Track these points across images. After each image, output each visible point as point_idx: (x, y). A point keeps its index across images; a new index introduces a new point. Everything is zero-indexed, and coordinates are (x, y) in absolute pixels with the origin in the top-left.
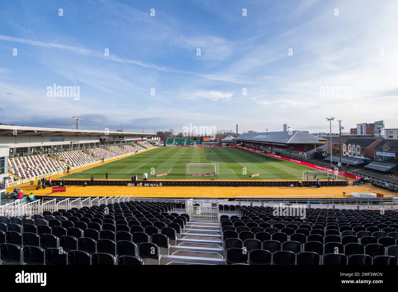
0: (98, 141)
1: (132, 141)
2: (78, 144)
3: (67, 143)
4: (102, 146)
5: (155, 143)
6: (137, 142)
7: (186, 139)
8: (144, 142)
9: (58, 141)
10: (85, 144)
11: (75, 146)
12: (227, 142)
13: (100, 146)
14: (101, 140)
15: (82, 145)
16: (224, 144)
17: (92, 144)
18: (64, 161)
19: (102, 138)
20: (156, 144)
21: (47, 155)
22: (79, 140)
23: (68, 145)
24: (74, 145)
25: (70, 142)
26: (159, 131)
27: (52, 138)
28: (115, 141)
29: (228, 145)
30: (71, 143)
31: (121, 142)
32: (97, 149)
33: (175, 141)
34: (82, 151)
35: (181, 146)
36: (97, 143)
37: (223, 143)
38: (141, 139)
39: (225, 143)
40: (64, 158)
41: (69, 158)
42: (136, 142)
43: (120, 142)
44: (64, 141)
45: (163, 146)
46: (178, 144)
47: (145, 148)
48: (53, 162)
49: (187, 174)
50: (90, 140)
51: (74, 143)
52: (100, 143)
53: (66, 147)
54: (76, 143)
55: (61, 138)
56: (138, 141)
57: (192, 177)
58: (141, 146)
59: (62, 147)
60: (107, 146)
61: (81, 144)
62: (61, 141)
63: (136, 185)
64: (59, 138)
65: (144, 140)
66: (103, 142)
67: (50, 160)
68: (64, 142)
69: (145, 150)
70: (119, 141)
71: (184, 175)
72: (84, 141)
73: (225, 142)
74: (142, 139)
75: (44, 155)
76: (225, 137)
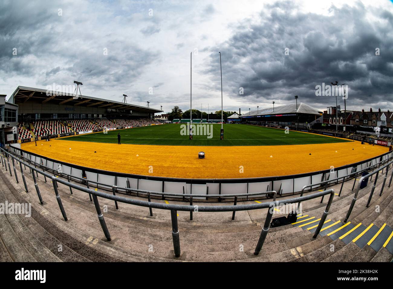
5: (162, 121)
16: (230, 122)
18: (70, 127)
19: (108, 110)
27: (66, 107)
29: (233, 123)
32: (103, 120)
34: (90, 121)
40: (72, 124)
41: (76, 125)
48: (62, 127)
62: (72, 110)
76: (230, 115)
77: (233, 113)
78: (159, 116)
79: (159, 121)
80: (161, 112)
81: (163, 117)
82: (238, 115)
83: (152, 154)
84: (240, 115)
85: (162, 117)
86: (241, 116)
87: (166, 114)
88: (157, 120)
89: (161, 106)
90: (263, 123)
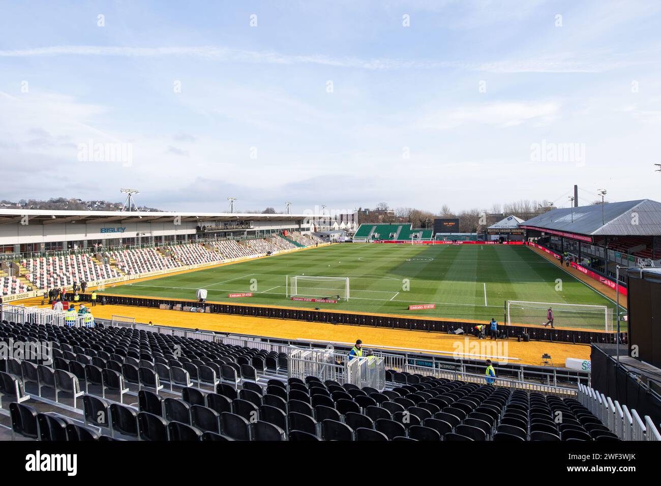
0: (194, 231)
1: (273, 231)
2: (151, 237)
3: (131, 234)
4: (201, 240)
5: (328, 236)
6: (284, 233)
7: (401, 227)
8: (303, 233)
9: (113, 231)
10: (166, 236)
11: (145, 240)
12: (502, 233)
13: (197, 240)
14: (198, 228)
15: (158, 239)
16: (494, 237)
17: (180, 238)
18: (116, 265)
19: (200, 225)
20: (331, 239)
21: (92, 254)
22: (153, 230)
23: (133, 239)
24: (143, 238)
25: (136, 233)
26: (360, 209)
27: (103, 226)
28: (231, 232)
29: (502, 239)
30: (138, 234)
31: (246, 233)
32: (188, 246)
33: (375, 232)
34: (158, 250)
35: (385, 242)
36: (190, 236)
37: (492, 236)
38: (297, 226)
39: (498, 236)
40: (120, 260)
41: (127, 261)
42: (282, 233)
43: (243, 234)
44: (123, 232)
45: (346, 241)
46: (380, 238)
47: (299, 245)
48: (97, 266)
49: (289, 296)
50: (176, 230)
51: (143, 236)
52: (197, 236)
53: (128, 242)
54: (147, 235)
55: (119, 226)
56: (286, 231)
57: (293, 302)
58: (290, 241)
59: (121, 241)
60: (212, 241)
61: (156, 237)
62: (118, 231)
63: (171, 308)
64: (116, 226)
65: (303, 229)
66: (202, 234)
67: (94, 262)
68: (125, 233)
69: (297, 249)
70: (240, 231)
71: (283, 297)
72: (162, 231)
73: (497, 234)
74: (300, 226)
75: (88, 255)
86: (524, 223)
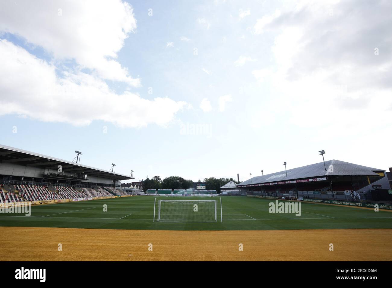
1: (98, 184)
4: (45, 183)
5: (131, 191)
8: (116, 188)
13: (42, 183)
16: (224, 193)
29: (229, 194)
43: (78, 183)
47: (116, 195)
58: (109, 192)
60: (54, 186)
74: (115, 183)
76: (225, 183)
77: (228, 181)
78: (128, 185)
79: (127, 191)
80: (131, 178)
81: (134, 186)
82: (236, 183)
83: (101, 244)
84: (239, 183)
85: (132, 186)
86: (239, 185)
87: (138, 182)
88: (124, 190)
89: (132, 171)
90: (272, 193)
